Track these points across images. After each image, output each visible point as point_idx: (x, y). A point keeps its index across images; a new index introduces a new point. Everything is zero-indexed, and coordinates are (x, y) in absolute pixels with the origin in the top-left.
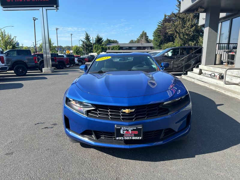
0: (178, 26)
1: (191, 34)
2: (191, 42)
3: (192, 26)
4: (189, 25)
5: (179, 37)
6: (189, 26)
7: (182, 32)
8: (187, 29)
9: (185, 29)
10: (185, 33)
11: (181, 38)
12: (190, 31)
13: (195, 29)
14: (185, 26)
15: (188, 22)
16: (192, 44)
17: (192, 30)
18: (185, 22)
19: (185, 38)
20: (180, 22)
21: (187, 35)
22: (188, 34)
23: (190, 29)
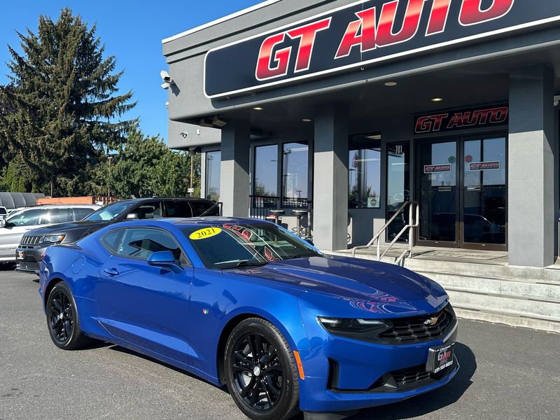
0: (20, 127)
1: (64, 154)
2: (63, 179)
3: (64, 133)
4: (55, 128)
5: (26, 160)
6: (57, 134)
7: (36, 147)
8: (48, 140)
9: (44, 139)
10: (43, 150)
11: (30, 164)
12: (59, 147)
13: (75, 142)
14: (43, 129)
15: (51, 120)
16: (66, 184)
17: (65, 144)
18: (41, 119)
19: (45, 164)
20: (23, 115)
21: (49, 155)
22: (53, 154)
23: (59, 142)
